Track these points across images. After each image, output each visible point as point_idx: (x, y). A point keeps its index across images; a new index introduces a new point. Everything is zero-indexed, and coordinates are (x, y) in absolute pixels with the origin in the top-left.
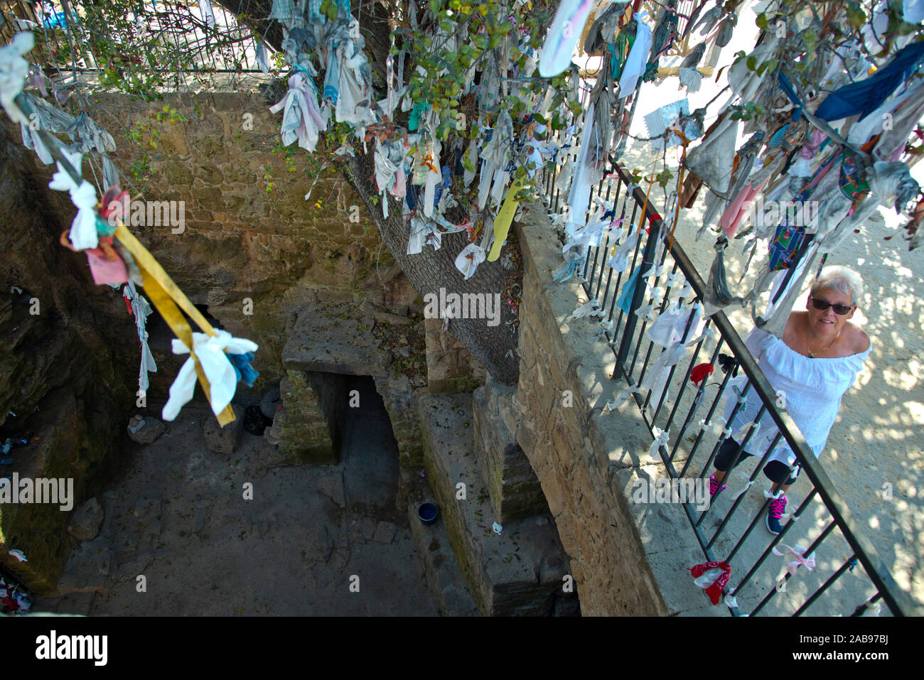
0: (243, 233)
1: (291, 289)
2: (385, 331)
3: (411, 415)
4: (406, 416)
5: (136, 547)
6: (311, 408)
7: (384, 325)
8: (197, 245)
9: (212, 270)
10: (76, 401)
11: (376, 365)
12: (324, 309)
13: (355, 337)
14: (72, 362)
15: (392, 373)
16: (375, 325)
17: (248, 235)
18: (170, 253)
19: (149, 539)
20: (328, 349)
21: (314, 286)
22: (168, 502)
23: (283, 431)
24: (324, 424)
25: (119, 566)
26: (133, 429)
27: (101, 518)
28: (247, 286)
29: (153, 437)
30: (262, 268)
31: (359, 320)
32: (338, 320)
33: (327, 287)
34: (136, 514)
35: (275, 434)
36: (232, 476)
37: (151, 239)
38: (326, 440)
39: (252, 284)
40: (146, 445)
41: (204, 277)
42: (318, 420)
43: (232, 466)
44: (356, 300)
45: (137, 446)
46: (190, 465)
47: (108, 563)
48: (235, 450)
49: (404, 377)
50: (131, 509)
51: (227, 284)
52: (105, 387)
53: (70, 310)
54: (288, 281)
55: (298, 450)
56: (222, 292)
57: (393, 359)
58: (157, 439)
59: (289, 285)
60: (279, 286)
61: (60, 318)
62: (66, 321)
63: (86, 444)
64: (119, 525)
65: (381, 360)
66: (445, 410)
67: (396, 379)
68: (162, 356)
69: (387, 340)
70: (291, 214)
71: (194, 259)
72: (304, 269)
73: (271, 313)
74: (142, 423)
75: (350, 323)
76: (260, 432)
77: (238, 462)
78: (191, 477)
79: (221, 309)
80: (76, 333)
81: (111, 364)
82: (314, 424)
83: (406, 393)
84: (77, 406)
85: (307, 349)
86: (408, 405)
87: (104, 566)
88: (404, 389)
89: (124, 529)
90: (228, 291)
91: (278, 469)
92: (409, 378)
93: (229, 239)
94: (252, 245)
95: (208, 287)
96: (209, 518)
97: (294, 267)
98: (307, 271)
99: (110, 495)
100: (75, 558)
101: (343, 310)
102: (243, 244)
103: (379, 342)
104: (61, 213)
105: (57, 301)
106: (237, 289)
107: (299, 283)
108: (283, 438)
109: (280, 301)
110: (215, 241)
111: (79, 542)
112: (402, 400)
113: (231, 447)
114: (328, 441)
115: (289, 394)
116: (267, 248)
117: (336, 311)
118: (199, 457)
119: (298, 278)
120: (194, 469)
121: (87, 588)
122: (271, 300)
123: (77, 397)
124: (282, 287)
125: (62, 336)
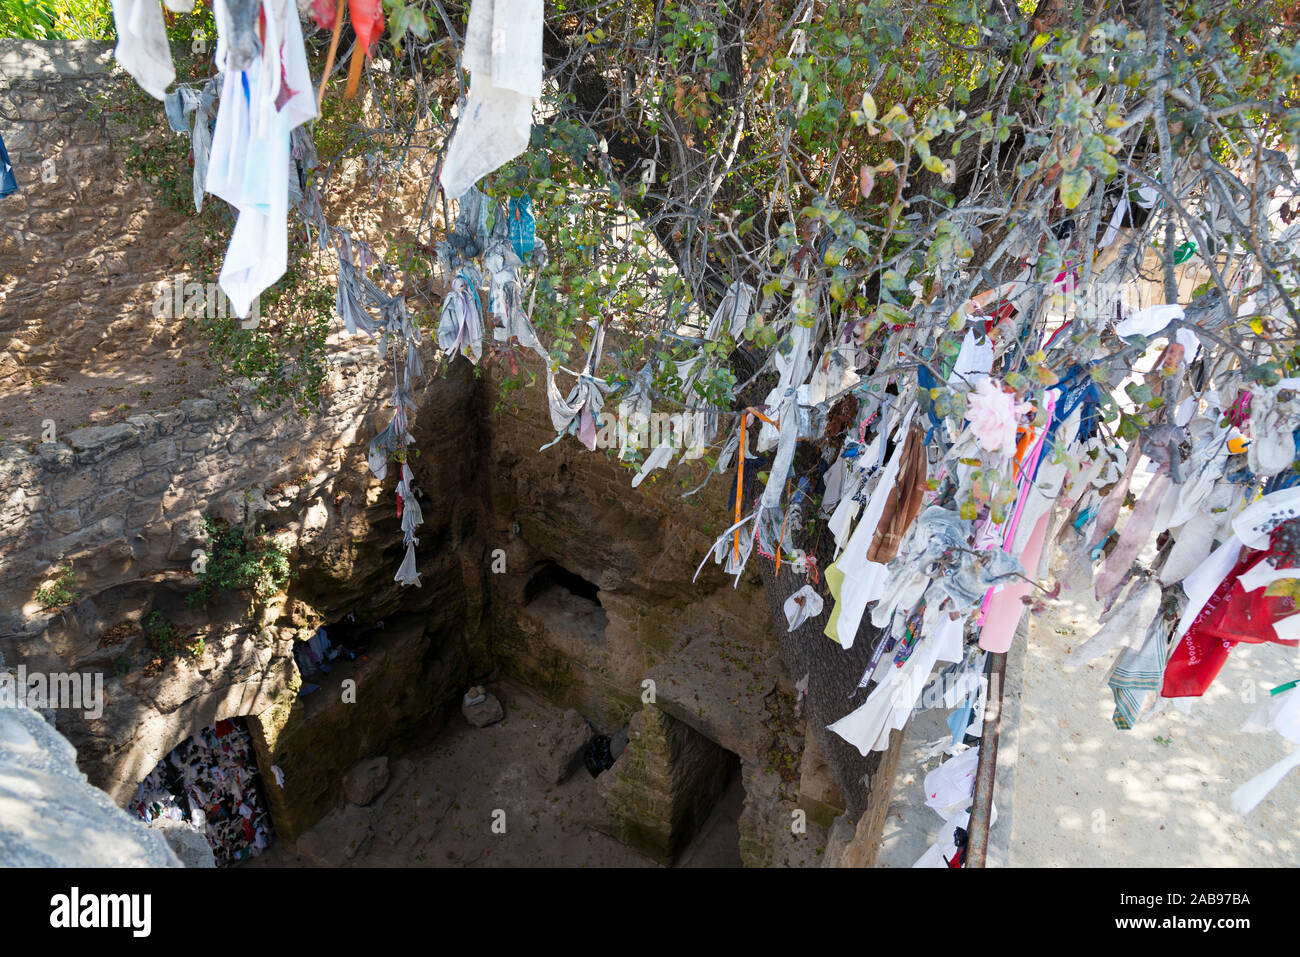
0: (663, 517)
1: (695, 604)
2: (782, 704)
3: (766, 836)
4: (759, 832)
5: (396, 844)
6: (658, 768)
7: (786, 697)
8: (611, 512)
9: (616, 547)
10: (423, 637)
11: (747, 741)
12: (722, 645)
13: (740, 695)
14: (439, 592)
15: (765, 763)
16: (774, 691)
17: (668, 522)
18: (579, 510)
19: (414, 841)
20: (699, 693)
21: (721, 611)
22: (458, 808)
23: (618, 784)
24: (669, 799)
25: (367, 854)
26: (468, 700)
27: (382, 786)
28: (646, 581)
29: (483, 720)
30: (670, 565)
31: (756, 677)
32: (733, 665)
33: (736, 619)
34: (419, 802)
35: (609, 782)
36: (541, 814)
37: (567, 488)
38: (663, 823)
39: (653, 581)
40: (474, 726)
41: (604, 551)
42: (662, 788)
43: (547, 802)
44: (765, 651)
45: (465, 724)
46: (504, 776)
47: (357, 844)
48: (560, 782)
49: (777, 777)
50: (417, 794)
51: (625, 569)
52: (463, 637)
53: (464, 536)
54: (695, 594)
55: (627, 819)
56: (617, 577)
57: (775, 745)
58: (488, 725)
59: (694, 598)
60: (683, 595)
61: (451, 540)
62: (455, 545)
63: (411, 691)
64: (397, 805)
65: (757, 739)
66: (808, 849)
67: (765, 773)
68: (534, 628)
69: (779, 718)
70: (719, 511)
71: (603, 526)
72: (716, 585)
73: (664, 626)
74: (481, 697)
75: (743, 675)
76: (595, 772)
77: (556, 800)
78: (497, 790)
79: (612, 598)
80: (459, 562)
81: (480, 614)
82: (656, 792)
83: (769, 799)
84: (422, 642)
85: (674, 682)
86: (767, 818)
87: (352, 845)
88: (768, 791)
89: (398, 813)
90: (624, 578)
91: (597, 834)
92: (784, 781)
93: (647, 518)
94: (669, 534)
95: (605, 565)
96: (488, 853)
97: (705, 578)
98: (720, 590)
99: (406, 765)
100: (333, 819)
101: (743, 656)
102: (661, 529)
103: (767, 715)
104: (495, 429)
105: (455, 521)
106: (634, 580)
107: (706, 600)
108: (614, 792)
109: (679, 615)
110: (631, 515)
111: (347, 801)
112: (760, 806)
113: (557, 776)
114: (666, 827)
115: (637, 733)
116: (684, 544)
117: (736, 654)
118: (519, 771)
119: (706, 594)
120: (506, 783)
121: (322, 860)
122: (667, 610)
123: (426, 633)
124: (686, 599)
125: (443, 560)
